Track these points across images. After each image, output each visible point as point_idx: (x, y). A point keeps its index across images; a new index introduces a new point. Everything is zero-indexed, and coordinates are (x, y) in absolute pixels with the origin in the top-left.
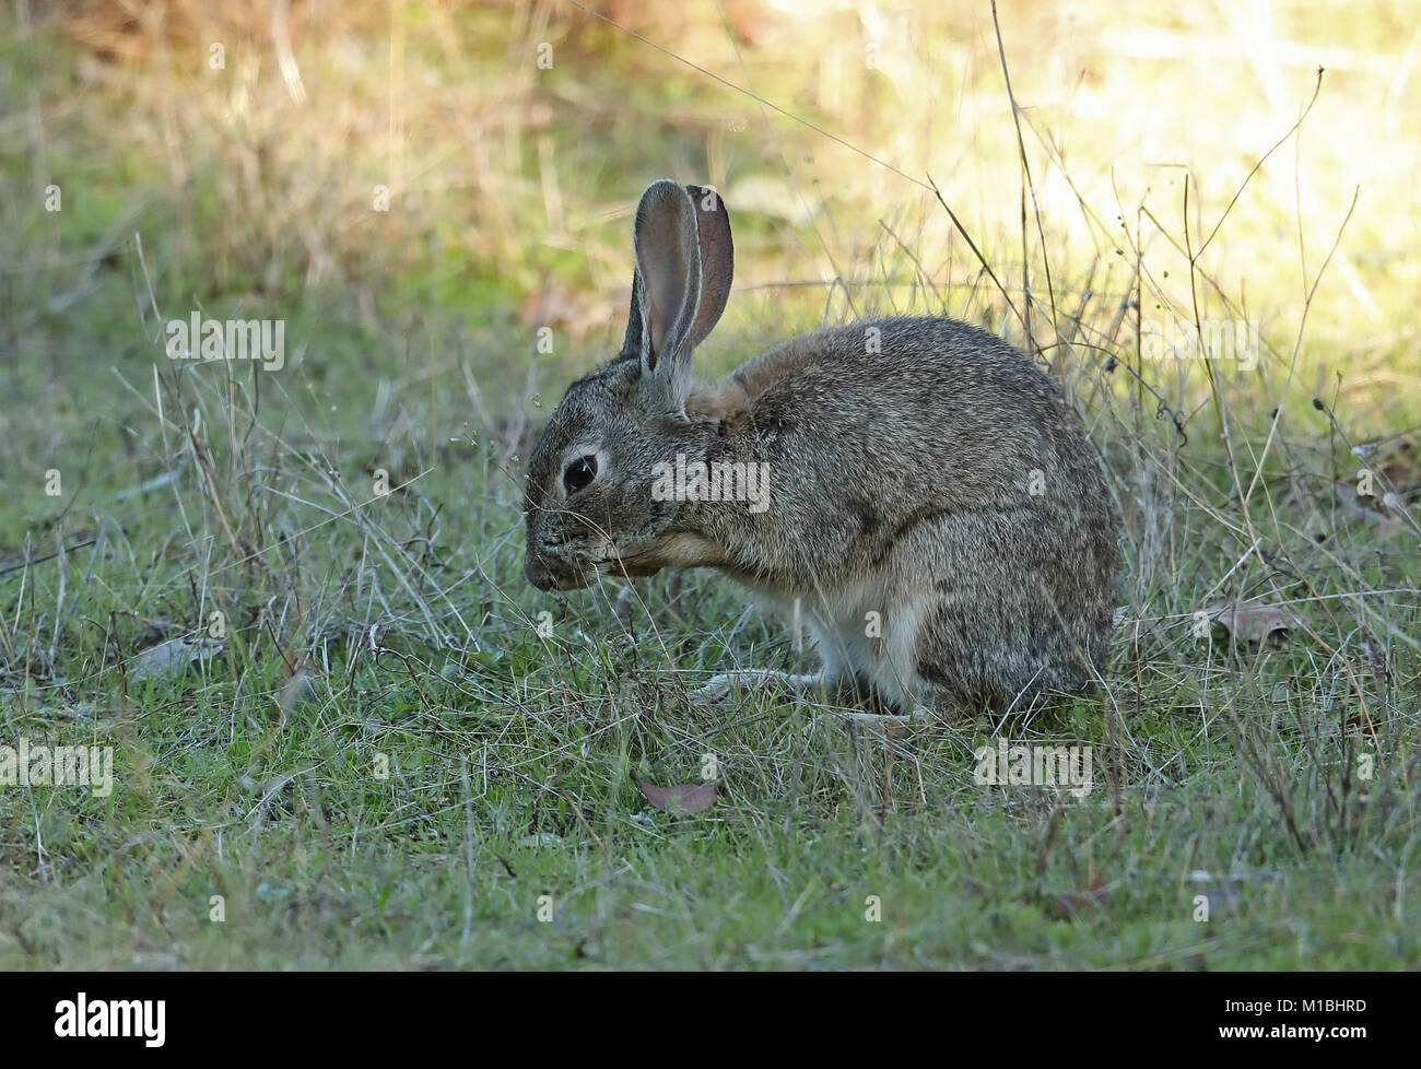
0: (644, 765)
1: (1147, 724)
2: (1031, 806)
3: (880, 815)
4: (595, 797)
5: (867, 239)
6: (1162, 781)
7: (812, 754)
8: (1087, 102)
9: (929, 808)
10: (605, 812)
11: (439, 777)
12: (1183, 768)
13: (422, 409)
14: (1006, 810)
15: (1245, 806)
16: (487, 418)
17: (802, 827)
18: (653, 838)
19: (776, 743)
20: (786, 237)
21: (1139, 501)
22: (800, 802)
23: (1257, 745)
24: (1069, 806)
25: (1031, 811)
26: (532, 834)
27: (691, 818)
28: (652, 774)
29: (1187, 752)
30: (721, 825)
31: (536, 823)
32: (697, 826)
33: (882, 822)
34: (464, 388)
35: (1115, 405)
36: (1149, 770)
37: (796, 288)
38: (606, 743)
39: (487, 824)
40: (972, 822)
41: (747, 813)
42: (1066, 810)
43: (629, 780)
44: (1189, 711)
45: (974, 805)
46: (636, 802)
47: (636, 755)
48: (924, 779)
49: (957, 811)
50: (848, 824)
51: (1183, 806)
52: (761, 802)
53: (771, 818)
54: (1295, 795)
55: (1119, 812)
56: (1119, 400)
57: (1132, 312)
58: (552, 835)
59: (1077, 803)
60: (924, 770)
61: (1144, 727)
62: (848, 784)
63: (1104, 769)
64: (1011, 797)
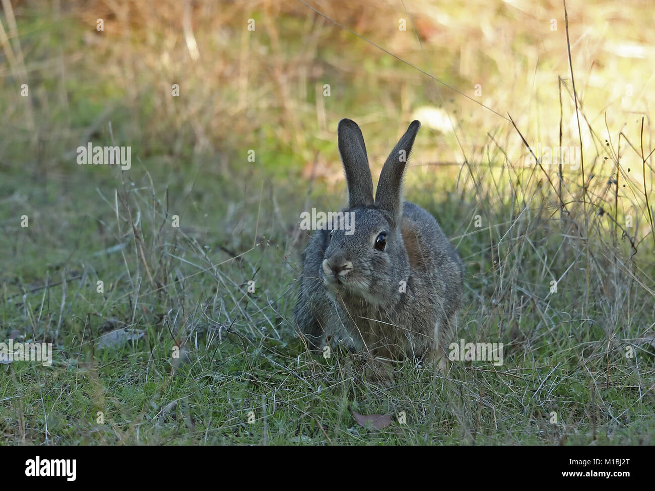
0: (355, 404)
1: (612, 395)
2: (550, 433)
3: (473, 434)
4: (329, 418)
5: (480, 142)
7: (440, 402)
8: (596, 78)
9: (498, 432)
10: (334, 426)
11: (251, 405)
13: (250, 218)
14: (538, 435)
16: (284, 224)
17: (434, 438)
18: (358, 441)
19: (423, 395)
20: (437, 138)
21: (613, 282)
22: (434, 426)
24: (570, 434)
25: (550, 436)
26: (296, 436)
27: (378, 431)
28: (359, 408)
30: (393, 436)
31: (299, 430)
32: (380, 436)
33: (475, 438)
34: (272, 208)
35: (602, 232)
36: (611, 418)
37: (443, 165)
38: (336, 392)
39: (274, 430)
40: (520, 440)
41: (406, 430)
42: (568, 436)
43: (347, 411)
45: (522, 432)
46: (350, 422)
47: (351, 398)
48: (497, 417)
49: (513, 434)
50: (457, 439)
52: (413, 424)
53: (418, 433)
55: (595, 439)
56: (604, 230)
57: (614, 186)
58: (306, 437)
59: (574, 432)
60: (497, 413)
61: (610, 396)
62: (458, 418)
63: (589, 416)
64: (541, 428)
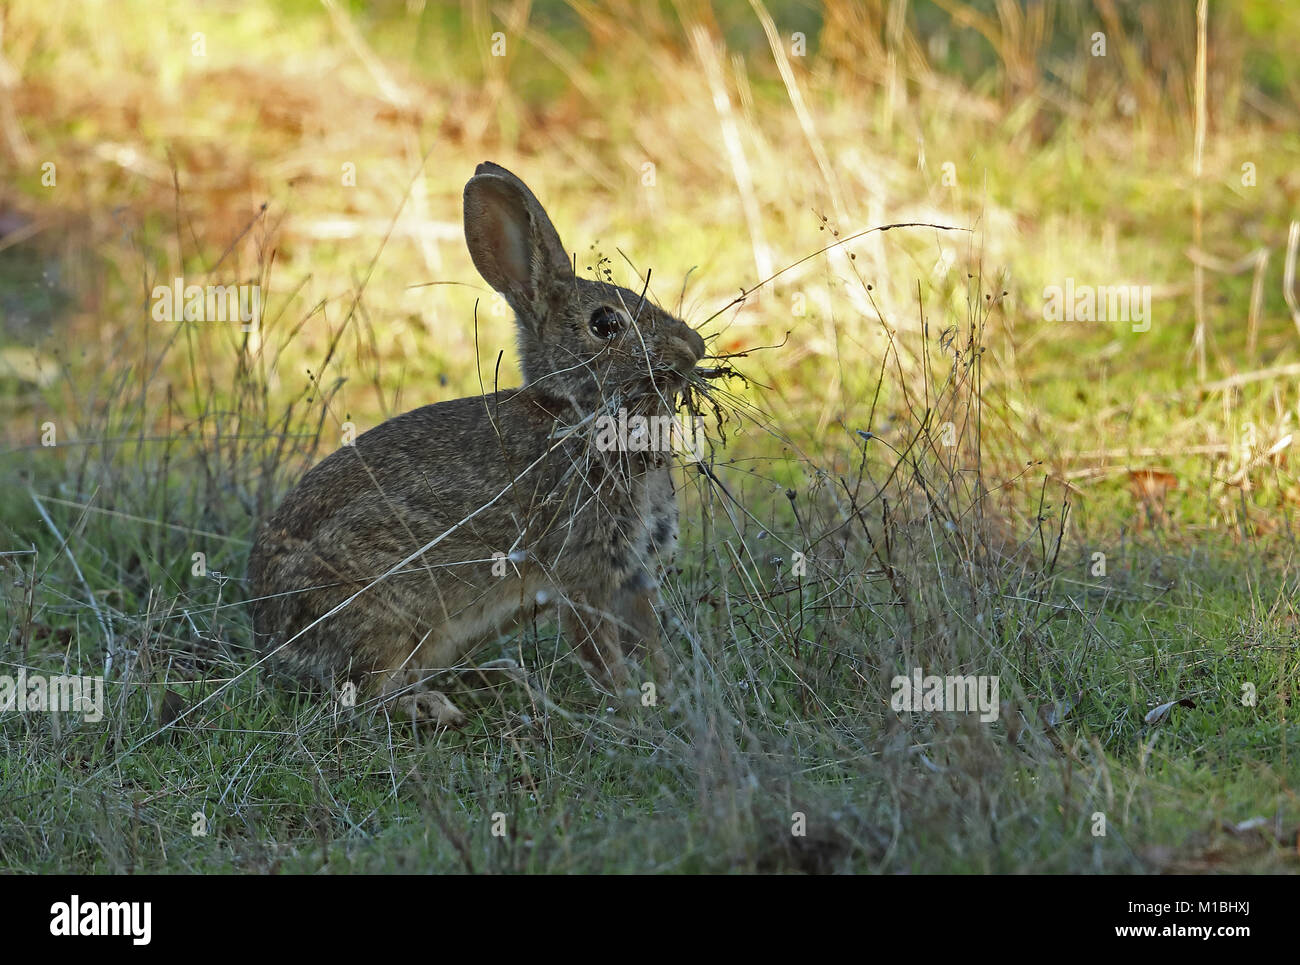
6: (361, 836)
12: (377, 823)
15: (431, 853)
23: (439, 802)
29: (380, 811)
44: (381, 776)
51: (378, 855)
54: (472, 843)
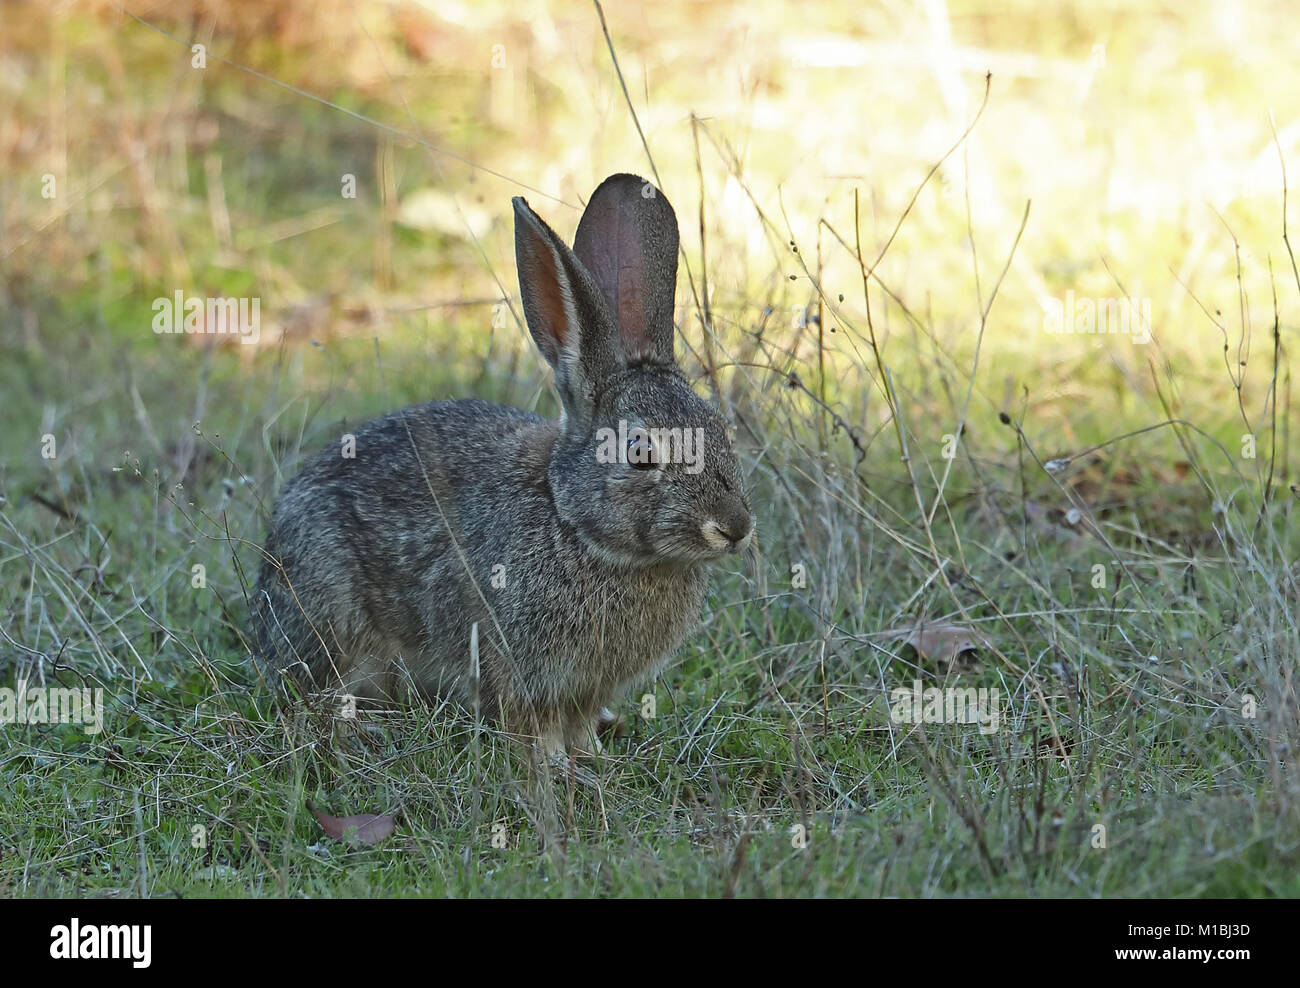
0: (320, 795)
1: (835, 748)
2: (716, 833)
3: (562, 843)
4: (271, 828)
7: (492, 782)
8: (765, 112)
9: (611, 836)
10: (281, 843)
11: (111, 809)
13: (89, 434)
14: (690, 837)
16: (156, 442)
17: (482, 856)
18: (330, 869)
19: (454, 771)
20: (456, 254)
21: (824, 520)
22: (480, 830)
24: (755, 832)
25: (716, 837)
26: (207, 866)
27: (369, 848)
28: (329, 804)
30: (400, 855)
31: (210, 855)
32: (375, 856)
33: (564, 850)
34: (133, 412)
35: (797, 421)
36: (837, 795)
37: (467, 305)
38: (281, 773)
39: (161, 857)
40: (656, 849)
41: (426, 842)
42: (753, 836)
43: (306, 809)
45: (658, 832)
46: (312, 833)
47: (311, 784)
48: (606, 806)
49: (641, 838)
50: (529, 854)
52: (440, 831)
53: (451, 848)
55: (806, 838)
56: (801, 417)
57: (814, 327)
58: (228, 867)
59: (763, 828)
60: (606, 797)
61: (831, 750)
62: (528, 813)
63: (791, 794)
64: (696, 823)
